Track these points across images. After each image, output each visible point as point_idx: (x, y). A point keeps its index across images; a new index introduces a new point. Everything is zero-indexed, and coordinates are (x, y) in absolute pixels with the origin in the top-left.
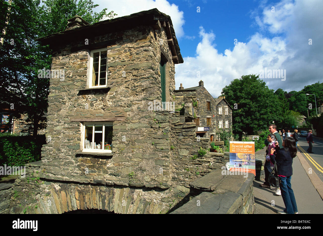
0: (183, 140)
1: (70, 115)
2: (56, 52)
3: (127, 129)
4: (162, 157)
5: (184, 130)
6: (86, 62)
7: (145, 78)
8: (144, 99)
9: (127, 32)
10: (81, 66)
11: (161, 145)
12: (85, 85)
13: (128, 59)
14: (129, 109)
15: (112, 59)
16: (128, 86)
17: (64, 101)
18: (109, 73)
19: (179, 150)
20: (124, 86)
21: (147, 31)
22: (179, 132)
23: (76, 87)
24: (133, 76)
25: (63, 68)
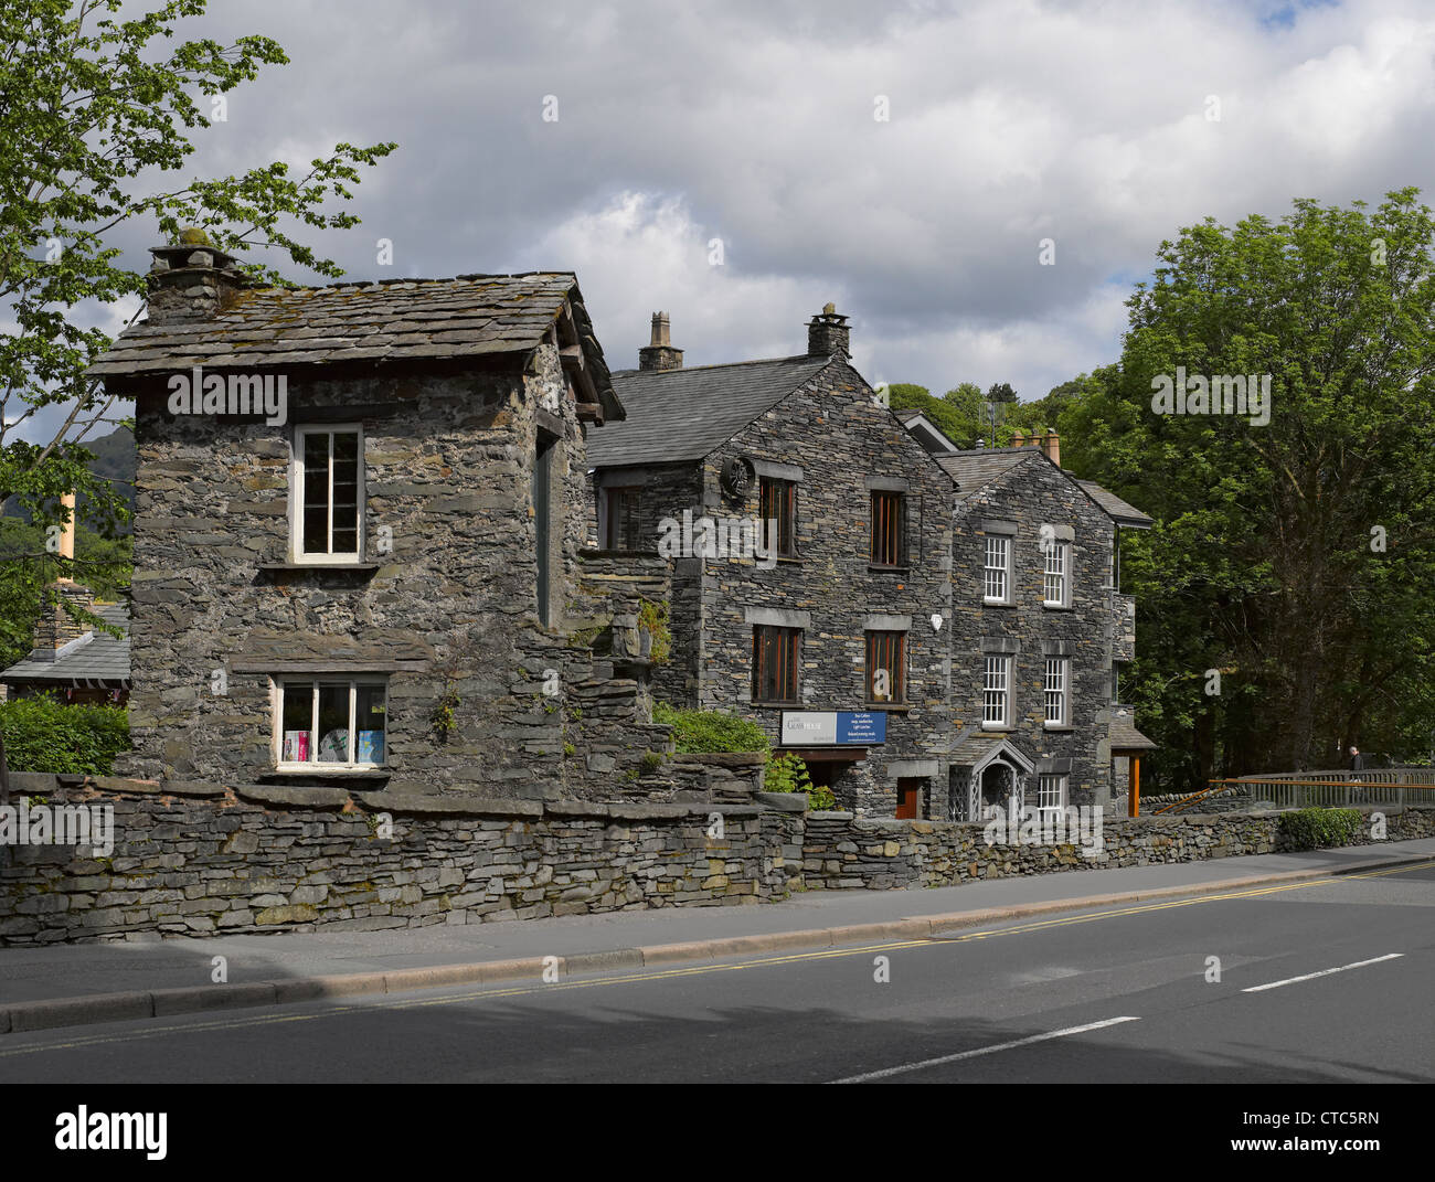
0: (601, 729)
1: (231, 650)
2: (154, 416)
3: (435, 697)
4: (541, 776)
5: (602, 702)
6: (281, 468)
7: (494, 545)
8: (489, 610)
9: (431, 387)
10: (264, 480)
11: (538, 742)
12: (283, 551)
13: (437, 478)
14: (442, 635)
15: (382, 470)
16: (436, 565)
17: (199, 599)
18: (372, 515)
19: (589, 758)
20: (425, 565)
21: (499, 392)
22: (591, 708)
23: (247, 553)
24: (455, 534)
25: (189, 479)
